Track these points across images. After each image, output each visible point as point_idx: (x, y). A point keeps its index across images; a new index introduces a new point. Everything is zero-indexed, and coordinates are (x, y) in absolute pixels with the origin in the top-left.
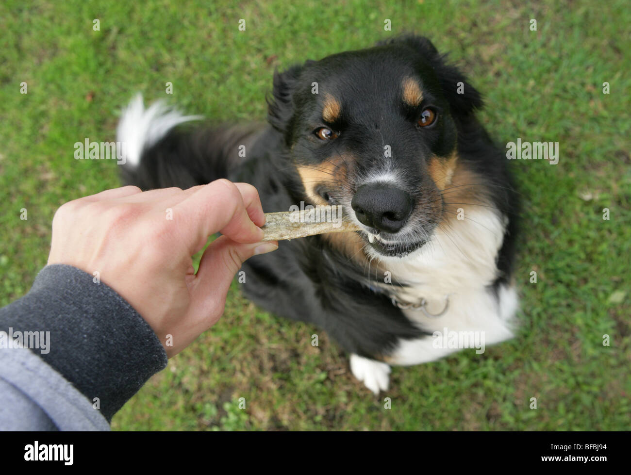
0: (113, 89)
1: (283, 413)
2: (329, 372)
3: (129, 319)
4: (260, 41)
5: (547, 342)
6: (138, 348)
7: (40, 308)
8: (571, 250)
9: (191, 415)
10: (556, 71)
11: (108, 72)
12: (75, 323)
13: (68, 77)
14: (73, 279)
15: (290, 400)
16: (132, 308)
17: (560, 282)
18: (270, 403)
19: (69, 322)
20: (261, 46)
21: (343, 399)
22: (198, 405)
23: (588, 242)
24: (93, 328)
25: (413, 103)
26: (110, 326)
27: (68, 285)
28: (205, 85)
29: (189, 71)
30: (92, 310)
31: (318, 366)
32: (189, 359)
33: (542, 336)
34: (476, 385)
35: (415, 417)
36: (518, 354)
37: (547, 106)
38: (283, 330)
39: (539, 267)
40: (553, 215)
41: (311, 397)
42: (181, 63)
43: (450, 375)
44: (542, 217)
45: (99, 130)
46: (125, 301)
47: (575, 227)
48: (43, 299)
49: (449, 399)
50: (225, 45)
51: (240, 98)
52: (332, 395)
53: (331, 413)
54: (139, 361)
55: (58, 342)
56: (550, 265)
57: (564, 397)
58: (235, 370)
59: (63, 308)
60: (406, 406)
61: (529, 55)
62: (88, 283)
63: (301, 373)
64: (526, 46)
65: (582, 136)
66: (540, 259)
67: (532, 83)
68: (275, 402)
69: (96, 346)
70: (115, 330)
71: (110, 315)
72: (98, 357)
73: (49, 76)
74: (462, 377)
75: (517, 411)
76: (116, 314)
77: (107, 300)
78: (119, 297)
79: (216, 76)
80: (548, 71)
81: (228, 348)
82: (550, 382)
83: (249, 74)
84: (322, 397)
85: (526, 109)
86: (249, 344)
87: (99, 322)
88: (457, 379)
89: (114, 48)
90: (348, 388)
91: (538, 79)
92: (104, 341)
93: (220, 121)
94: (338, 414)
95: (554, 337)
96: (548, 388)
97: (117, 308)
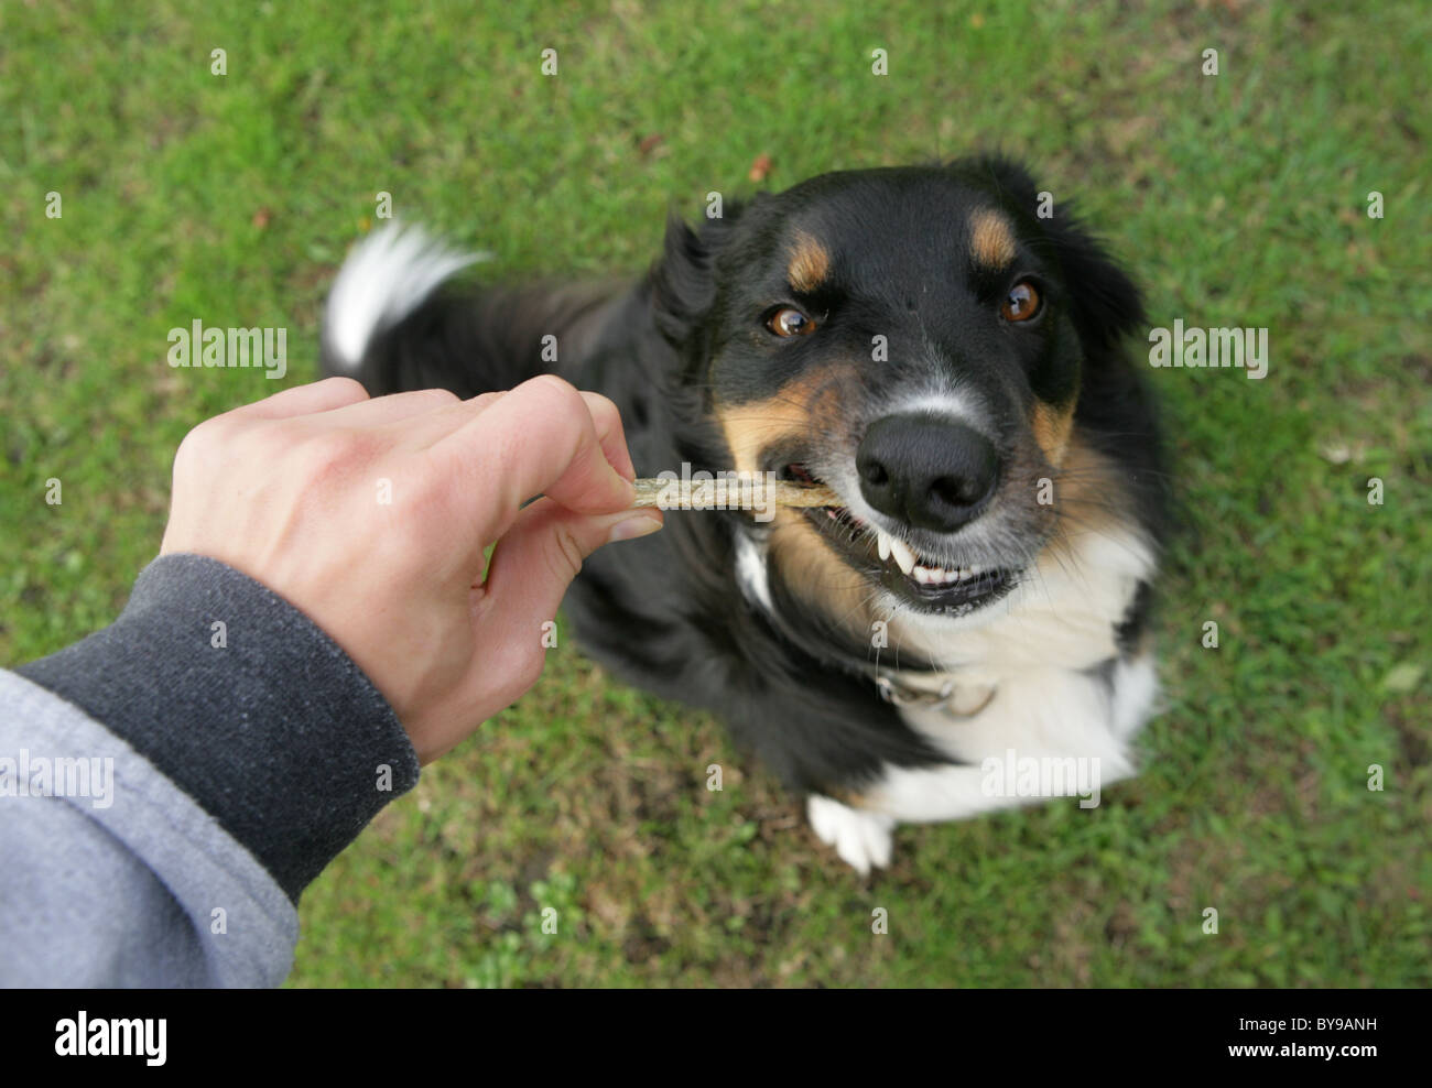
0: (310, 203)
1: (660, 908)
2: (760, 823)
3: (339, 681)
4: (627, 105)
5: (1245, 772)
6: (358, 744)
7: (147, 651)
8: (1300, 571)
9: (460, 905)
10: (1274, 176)
11: (301, 165)
12: (223, 686)
13: (217, 176)
14: (217, 588)
15: (676, 881)
16: (345, 655)
17: (1276, 640)
18: (632, 887)
19: (210, 683)
20: (629, 116)
21: (791, 882)
22: (476, 886)
23: (1339, 555)
24: (261, 700)
25: (992, 261)
26: (297, 695)
27: (208, 602)
28: (504, 194)
29: (472, 166)
30: (259, 658)
31: (737, 810)
32: (458, 784)
33: (1231, 758)
34: (1083, 862)
35: (947, 929)
36: (1179, 797)
37: (1251, 255)
38: (666, 728)
39: (1228, 606)
40: (1261, 494)
41: (720, 876)
42: (455, 150)
43: (1025, 838)
44: (1237, 495)
45: (279, 289)
46: (331, 640)
47: (1311, 521)
48: (153, 632)
49: (1022, 893)
50: (550, 111)
51: (580, 226)
52: (767, 872)
53: (765, 912)
54: (358, 772)
55: (188, 728)
56: (1253, 604)
57: (1280, 896)
58: (556, 813)
59: (197, 652)
60: (929, 904)
61: (1214, 142)
62: (251, 598)
63: (701, 823)
64: (1207, 122)
65: (1328, 320)
66: (1230, 589)
67: (1218, 202)
68: (642, 883)
69: (268, 739)
70: (308, 703)
71: (299, 670)
72: (273, 764)
73: (178, 173)
74: (1053, 843)
75: (1174, 922)
76: (310, 669)
77: (292, 636)
78: (318, 632)
79: (532, 178)
80: (1256, 177)
81: (544, 765)
82: (1248, 861)
83: (602, 174)
84: (745, 878)
85: (1205, 258)
86: (590, 758)
87: (273, 685)
88: (1042, 847)
89: (314, 114)
90: (803, 858)
91: (1233, 194)
92: (285, 727)
93: (537, 275)
94: (779, 914)
95: (1259, 760)
96: (1243, 873)
97: (313, 655)
